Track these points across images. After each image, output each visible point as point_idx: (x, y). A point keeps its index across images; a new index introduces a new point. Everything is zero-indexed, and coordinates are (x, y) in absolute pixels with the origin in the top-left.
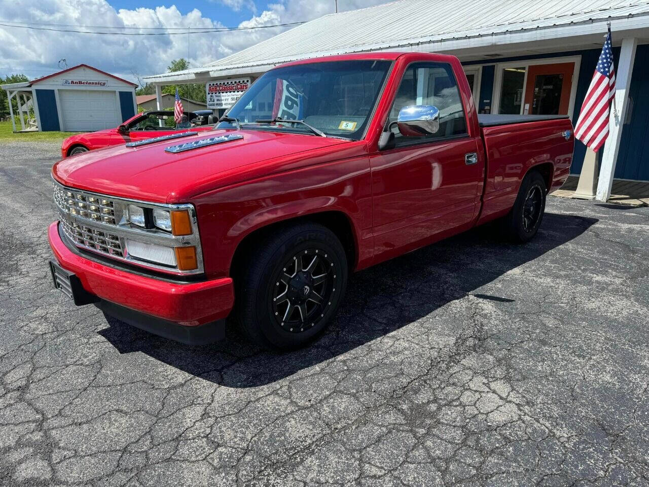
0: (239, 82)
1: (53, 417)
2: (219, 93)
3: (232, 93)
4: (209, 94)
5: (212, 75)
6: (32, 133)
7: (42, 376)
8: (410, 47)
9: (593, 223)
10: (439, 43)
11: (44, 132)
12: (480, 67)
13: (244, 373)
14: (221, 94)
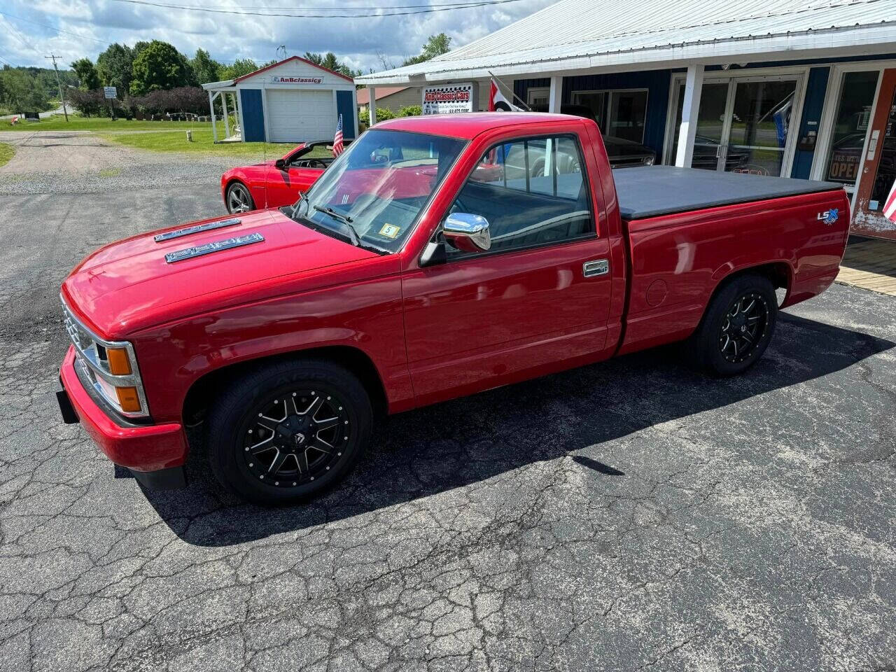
0: (460, 89)
1: (9, 543)
2: (437, 102)
3: (451, 103)
4: (425, 103)
5: (429, 78)
6: (233, 144)
7: (31, 493)
8: (672, 49)
9: (878, 351)
10: (711, 45)
11: (247, 143)
12: (806, 69)
13: (212, 527)
14: (439, 103)
